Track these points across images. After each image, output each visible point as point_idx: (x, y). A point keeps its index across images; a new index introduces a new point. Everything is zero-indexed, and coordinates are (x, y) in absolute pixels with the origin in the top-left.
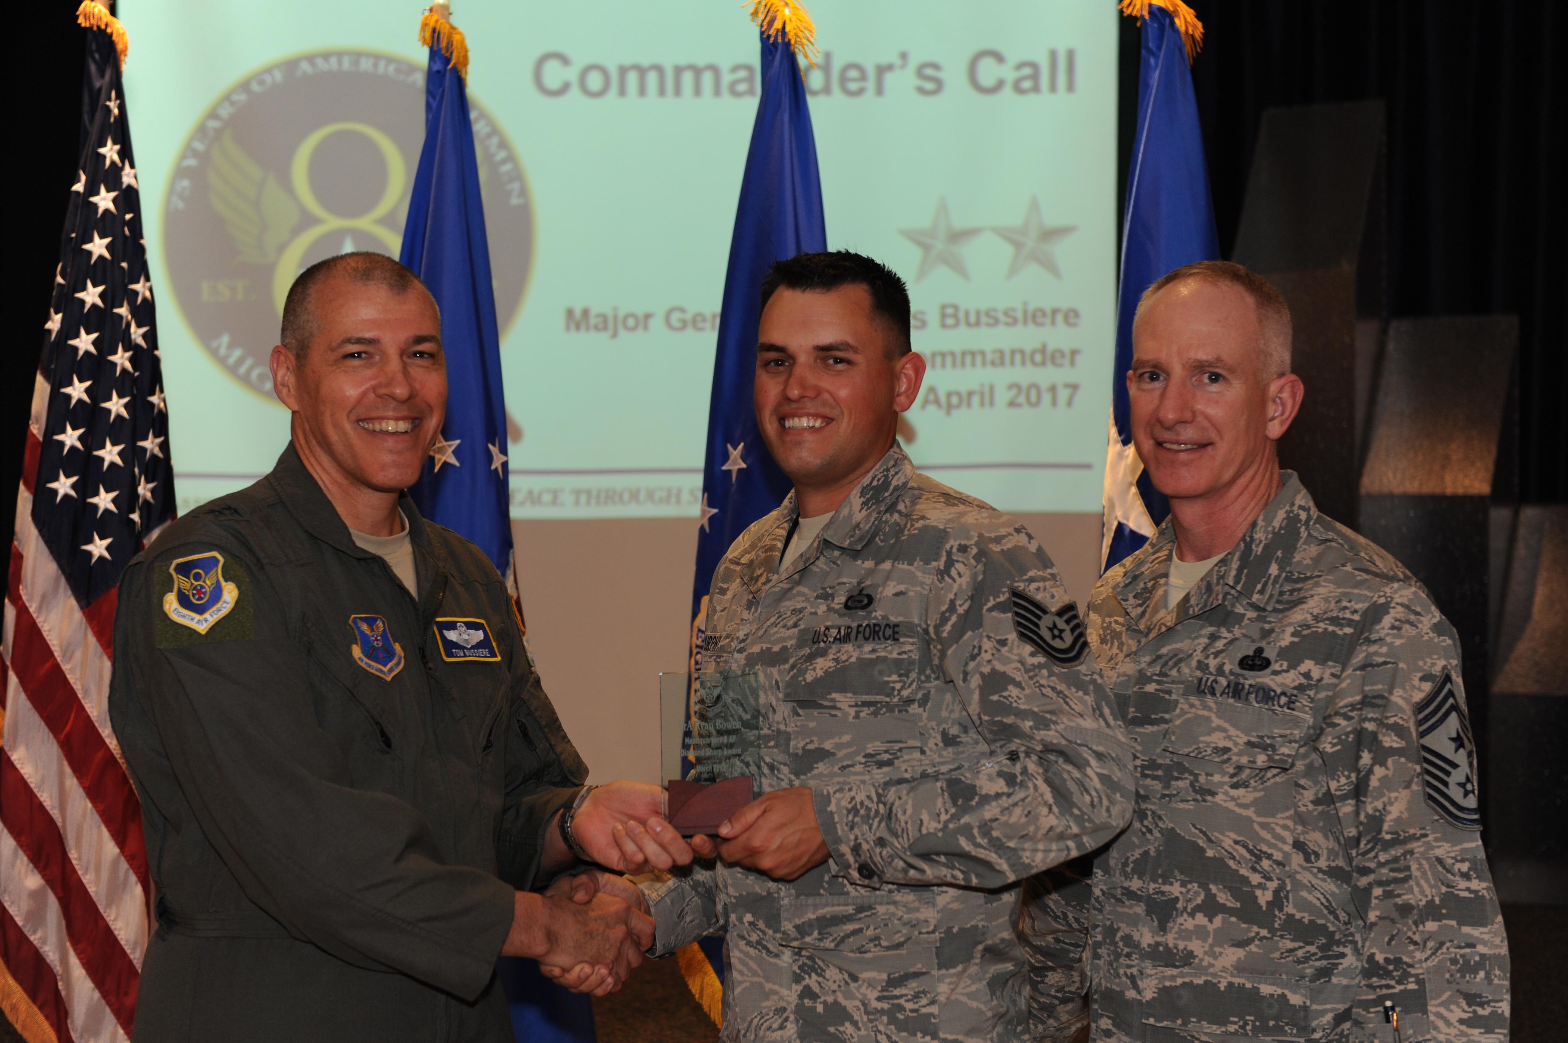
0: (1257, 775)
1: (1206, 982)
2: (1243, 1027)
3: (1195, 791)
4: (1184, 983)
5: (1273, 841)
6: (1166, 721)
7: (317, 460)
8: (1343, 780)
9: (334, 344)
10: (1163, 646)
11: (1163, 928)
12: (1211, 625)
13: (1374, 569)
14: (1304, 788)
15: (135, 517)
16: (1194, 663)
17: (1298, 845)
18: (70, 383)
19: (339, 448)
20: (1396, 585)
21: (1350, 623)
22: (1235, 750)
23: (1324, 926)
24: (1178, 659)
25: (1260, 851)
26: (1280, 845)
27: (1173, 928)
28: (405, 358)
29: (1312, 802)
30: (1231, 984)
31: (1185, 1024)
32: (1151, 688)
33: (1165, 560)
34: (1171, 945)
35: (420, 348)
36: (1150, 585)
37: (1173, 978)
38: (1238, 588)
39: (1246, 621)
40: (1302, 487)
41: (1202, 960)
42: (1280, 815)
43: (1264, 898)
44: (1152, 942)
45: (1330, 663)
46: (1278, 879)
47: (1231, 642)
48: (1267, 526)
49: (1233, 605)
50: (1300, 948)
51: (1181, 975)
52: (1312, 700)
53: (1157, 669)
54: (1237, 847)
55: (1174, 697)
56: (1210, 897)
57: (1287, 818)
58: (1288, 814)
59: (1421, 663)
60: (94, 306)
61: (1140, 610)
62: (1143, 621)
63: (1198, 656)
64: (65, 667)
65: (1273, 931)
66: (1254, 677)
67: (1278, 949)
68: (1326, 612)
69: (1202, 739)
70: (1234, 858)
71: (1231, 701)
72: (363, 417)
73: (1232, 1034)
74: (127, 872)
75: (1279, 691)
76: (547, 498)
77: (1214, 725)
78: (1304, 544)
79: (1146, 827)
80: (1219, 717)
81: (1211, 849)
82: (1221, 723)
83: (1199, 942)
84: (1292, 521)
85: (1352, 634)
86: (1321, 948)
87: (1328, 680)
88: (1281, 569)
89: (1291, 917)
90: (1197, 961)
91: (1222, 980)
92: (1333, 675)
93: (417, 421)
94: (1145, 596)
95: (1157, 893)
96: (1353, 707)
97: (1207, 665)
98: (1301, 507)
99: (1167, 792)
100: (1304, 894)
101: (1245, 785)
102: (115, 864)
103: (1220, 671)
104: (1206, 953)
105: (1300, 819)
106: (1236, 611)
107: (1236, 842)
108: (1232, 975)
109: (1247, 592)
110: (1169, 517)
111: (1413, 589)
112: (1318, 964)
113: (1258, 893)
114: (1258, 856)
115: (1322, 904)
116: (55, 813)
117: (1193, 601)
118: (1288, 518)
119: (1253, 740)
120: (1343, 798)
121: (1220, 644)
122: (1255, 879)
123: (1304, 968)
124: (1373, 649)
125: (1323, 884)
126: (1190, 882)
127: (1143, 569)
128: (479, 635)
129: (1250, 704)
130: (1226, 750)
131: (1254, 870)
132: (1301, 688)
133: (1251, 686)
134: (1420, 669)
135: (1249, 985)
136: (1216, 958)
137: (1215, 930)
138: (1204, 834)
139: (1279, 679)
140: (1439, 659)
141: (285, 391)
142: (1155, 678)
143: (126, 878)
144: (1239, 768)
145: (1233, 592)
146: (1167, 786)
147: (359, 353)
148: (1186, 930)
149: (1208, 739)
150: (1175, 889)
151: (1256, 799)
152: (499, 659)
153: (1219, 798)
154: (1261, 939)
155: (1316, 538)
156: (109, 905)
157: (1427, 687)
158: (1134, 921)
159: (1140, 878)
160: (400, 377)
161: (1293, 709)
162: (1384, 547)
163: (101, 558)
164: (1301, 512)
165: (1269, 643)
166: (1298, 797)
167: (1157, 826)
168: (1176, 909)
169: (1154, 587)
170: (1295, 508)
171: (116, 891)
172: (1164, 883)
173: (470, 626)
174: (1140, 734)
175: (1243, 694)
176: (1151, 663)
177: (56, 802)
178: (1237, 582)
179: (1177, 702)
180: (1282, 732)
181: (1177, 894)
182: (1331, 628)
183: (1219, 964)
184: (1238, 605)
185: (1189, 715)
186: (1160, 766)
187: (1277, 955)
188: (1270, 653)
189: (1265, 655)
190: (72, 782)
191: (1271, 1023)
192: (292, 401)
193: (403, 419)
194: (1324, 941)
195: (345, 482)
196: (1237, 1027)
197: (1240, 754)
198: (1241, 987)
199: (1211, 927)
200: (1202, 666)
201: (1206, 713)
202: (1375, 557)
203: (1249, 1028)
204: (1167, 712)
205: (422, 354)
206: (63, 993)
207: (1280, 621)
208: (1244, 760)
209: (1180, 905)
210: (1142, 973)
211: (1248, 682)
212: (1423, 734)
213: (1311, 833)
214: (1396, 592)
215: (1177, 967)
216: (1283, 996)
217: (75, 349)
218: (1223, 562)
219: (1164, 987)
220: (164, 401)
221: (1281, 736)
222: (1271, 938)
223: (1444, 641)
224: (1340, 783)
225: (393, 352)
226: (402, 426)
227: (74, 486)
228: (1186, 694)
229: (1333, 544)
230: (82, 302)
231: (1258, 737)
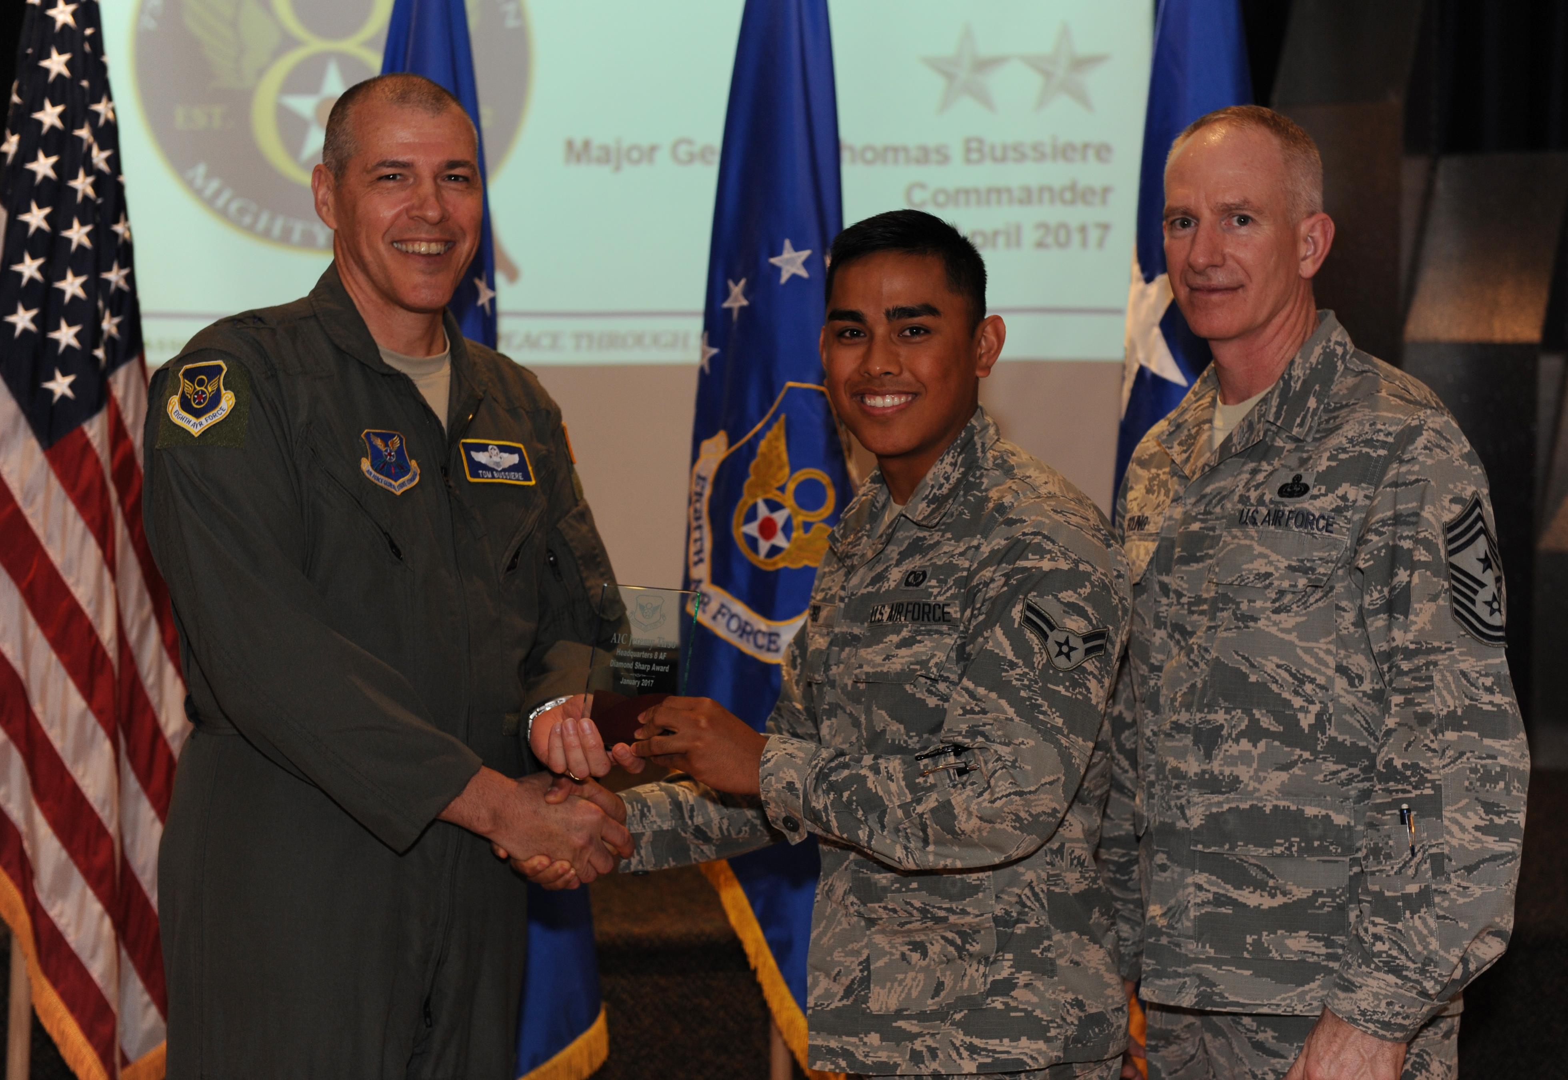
0: (1300, 600)
1: (1252, 806)
2: (1289, 849)
3: (1237, 619)
4: (1230, 808)
5: (1316, 665)
6: (1211, 557)
7: (353, 278)
8: (1376, 595)
9: (369, 166)
10: (1207, 485)
11: (1208, 756)
12: (1252, 461)
13: (1408, 396)
14: (1344, 610)
15: (100, 353)
16: (1236, 498)
17: (1341, 670)
18: (28, 210)
19: (374, 268)
20: (1429, 412)
21: (1384, 445)
22: (1277, 575)
23: (1366, 749)
24: (1222, 497)
25: (1304, 675)
26: (1323, 669)
27: (1219, 755)
28: (439, 181)
29: (1353, 624)
30: (1276, 807)
31: (1232, 848)
32: (1195, 526)
33: (1208, 407)
34: (1216, 772)
35: (457, 171)
36: (1193, 431)
37: (1220, 804)
38: (1279, 424)
39: (1285, 453)
40: (1338, 324)
41: (1247, 785)
42: (1322, 640)
43: (1306, 721)
44: (1198, 770)
45: (1363, 485)
46: (1320, 702)
47: (1271, 474)
48: (1304, 363)
49: (1273, 440)
50: (1343, 770)
51: (1228, 801)
52: (1349, 521)
53: (1202, 508)
54: (1279, 671)
55: (1218, 532)
56: (1254, 722)
57: (1330, 643)
58: (1330, 638)
59: (1451, 486)
60: (53, 128)
61: (1185, 456)
62: (1189, 465)
63: (1240, 490)
64: (27, 512)
65: (1315, 753)
66: (1293, 503)
67: (1321, 772)
68: (1360, 435)
69: (1245, 567)
70: (1276, 682)
71: (1272, 528)
72: (397, 238)
73: (1278, 856)
74: (94, 727)
75: (1317, 515)
76: (546, 342)
77: (1256, 552)
78: (1341, 376)
79: (1193, 661)
80: (1262, 545)
81: (1254, 674)
82: (1262, 550)
83: (1244, 767)
84: (1329, 356)
85: (1385, 456)
86: (1364, 770)
87: (1362, 502)
88: (1319, 401)
89: (1333, 739)
90: (1242, 786)
91: (1268, 804)
92: (1366, 497)
93: (450, 244)
94: (1189, 443)
95: (1202, 723)
96: (1384, 522)
97: (1248, 498)
98: (1337, 343)
99: (1213, 624)
100: (1347, 717)
101: (1286, 609)
102: (82, 718)
103: (1261, 501)
104: (1251, 778)
105: (1342, 642)
106: (1276, 444)
107: (1279, 666)
108: (1277, 799)
109: (1288, 426)
110: (1212, 365)
111: (1445, 418)
112: (1360, 786)
113: (1301, 716)
114: (1301, 680)
115: (1362, 726)
116: (17, 665)
117: (1235, 440)
118: (1324, 353)
119: (1294, 564)
120: (1376, 612)
121: (1260, 477)
122: (1298, 702)
123: (1348, 790)
124: (1404, 469)
125: (1367, 708)
126: (1234, 709)
127: (1187, 417)
128: (515, 459)
129: (1290, 529)
130: (1268, 575)
131: (1296, 693)
132: (1338, 510)
133: (1290, 512)
134: (1450, 492)
135: (1293, 808)
136: (1261, 783)
137: (1260, 756)
138: (1247, 660)
139: (1318, 503)
140: (1469, 484)
141: (325, 209)
142: (1200, 517)
143: (94, 732)
144: (1281, 593)
145: (1273, 428)
146: (1213, 618)
147: (395, 176)
148: (1231, 756)
149: (1250, 566)
150: (1220, 717)
151: (1298, 624)
152: (533, 482)
153: (1261, 624)
154: (1304, 762)
155: (1353, 370)
156: (76, 761)
157: (1457, 509)
158: (1181, 754)
159: (1187, 711)
160: (432, 200)
161: (1331, 532)
162: (1418, 377)
163: (64, 397)
164: (1337, 347)
165: (1307, 470)
166: (1339, 620)
167: (1203, 658)
168: (1221, 736)
169: (1197, 433)
170: (1332, 344)
171: (82, 748)
172: (1209, 712)
173: (503, 449)
174: (1185, 572)
175: (1283, 521)
176: (1194, 504)
177: (19, 654)
178: (1277, 417)
179: (1220, 536)
180: (1321, 554)
181: (1221, 721)
182: (1365, 450)
183: (1264, 788)
184: (1277, 439)
185: (1232, 546)
186: (1205, 601)
187: (1320, 777)
188: (1308, 479)
189: (1303, 481)
190: (35, 633)
191: (1316, 844)
192: (331, 220)
193: (436, 241)
194: (1367, 763)
195: (379, 301)
196: (1283, 849)
197: (1282, 578)
198: (1286, 810)
199: (1255, 753)
200: (1244, 499)
201: (1248, 542)
202: (1410, 387)
203: (1294, 849)
204: (1211, 547)
205: (457, 178)
206: (29, 852)
207: (1317, 448)
208: (1286, 584)
209: (1224, 732)
210: (1189, 802)
211: (1287, 509)
212: (1451, 553)
213: (1354, 656)
214: (1427, 417)
215: (1223, 793)
216: (1328, 817)
217: (33, 174)
218: (1264, 400)
219: (1211, 813)
220: (129, 229)
221: (1320, 559)
222: (1314, 761)
223: (1475, 470)
224: (1375, 597)
225: (426, 174)
226: (434, 248)
227: (34, 320)
228: (1229, 527)
229: (1370, 374)
230: (40, 124)
231: (1298, 560)
